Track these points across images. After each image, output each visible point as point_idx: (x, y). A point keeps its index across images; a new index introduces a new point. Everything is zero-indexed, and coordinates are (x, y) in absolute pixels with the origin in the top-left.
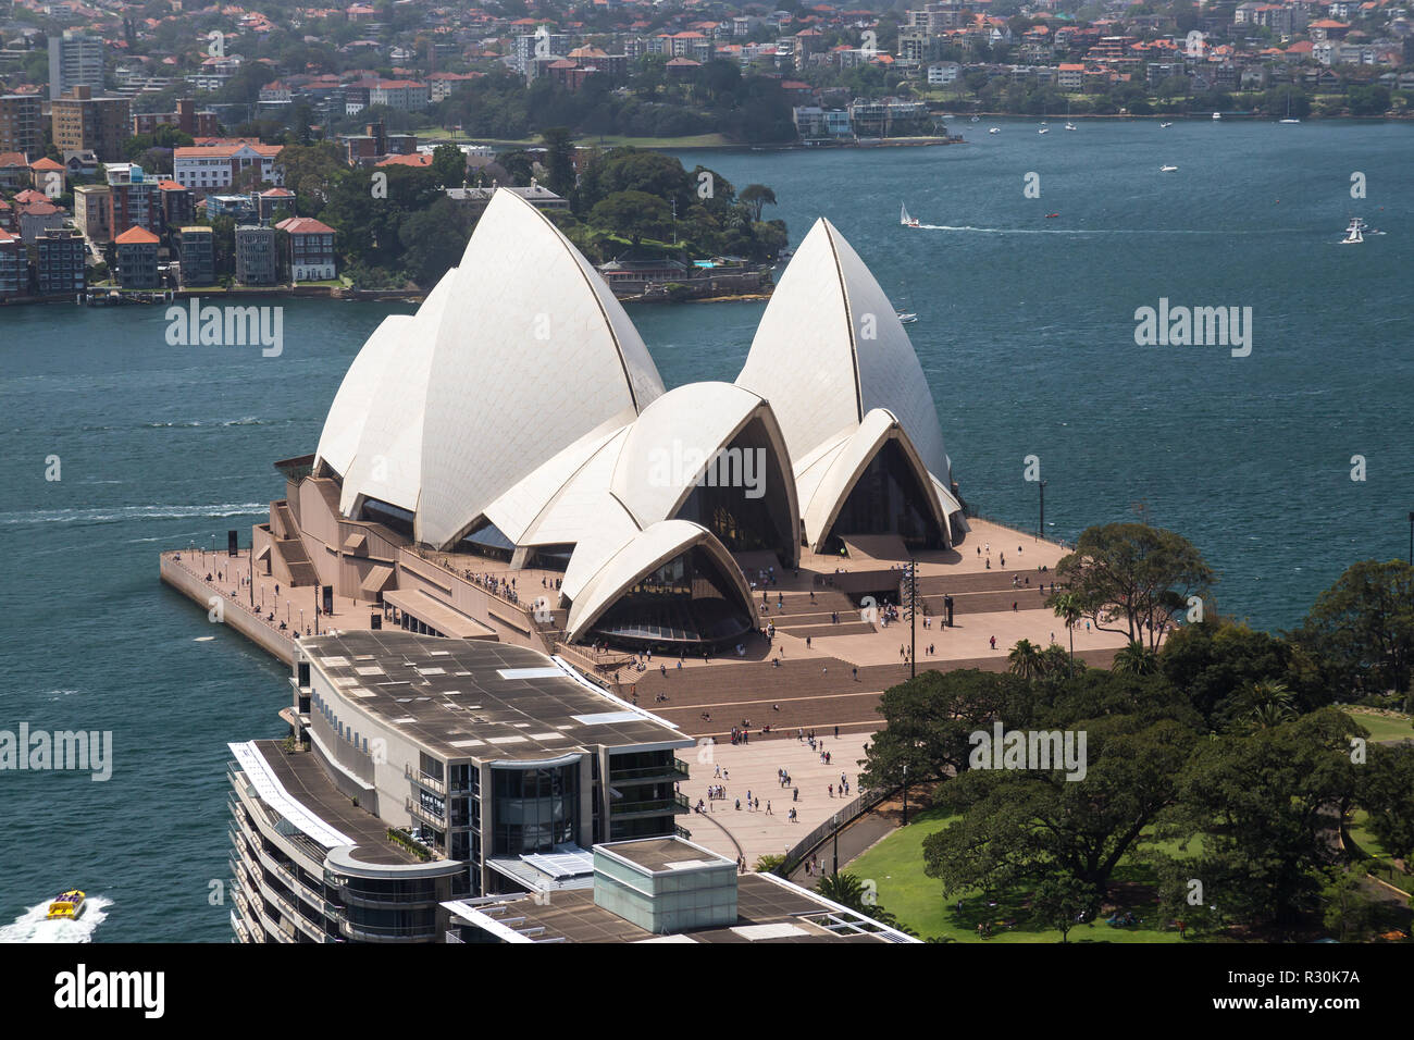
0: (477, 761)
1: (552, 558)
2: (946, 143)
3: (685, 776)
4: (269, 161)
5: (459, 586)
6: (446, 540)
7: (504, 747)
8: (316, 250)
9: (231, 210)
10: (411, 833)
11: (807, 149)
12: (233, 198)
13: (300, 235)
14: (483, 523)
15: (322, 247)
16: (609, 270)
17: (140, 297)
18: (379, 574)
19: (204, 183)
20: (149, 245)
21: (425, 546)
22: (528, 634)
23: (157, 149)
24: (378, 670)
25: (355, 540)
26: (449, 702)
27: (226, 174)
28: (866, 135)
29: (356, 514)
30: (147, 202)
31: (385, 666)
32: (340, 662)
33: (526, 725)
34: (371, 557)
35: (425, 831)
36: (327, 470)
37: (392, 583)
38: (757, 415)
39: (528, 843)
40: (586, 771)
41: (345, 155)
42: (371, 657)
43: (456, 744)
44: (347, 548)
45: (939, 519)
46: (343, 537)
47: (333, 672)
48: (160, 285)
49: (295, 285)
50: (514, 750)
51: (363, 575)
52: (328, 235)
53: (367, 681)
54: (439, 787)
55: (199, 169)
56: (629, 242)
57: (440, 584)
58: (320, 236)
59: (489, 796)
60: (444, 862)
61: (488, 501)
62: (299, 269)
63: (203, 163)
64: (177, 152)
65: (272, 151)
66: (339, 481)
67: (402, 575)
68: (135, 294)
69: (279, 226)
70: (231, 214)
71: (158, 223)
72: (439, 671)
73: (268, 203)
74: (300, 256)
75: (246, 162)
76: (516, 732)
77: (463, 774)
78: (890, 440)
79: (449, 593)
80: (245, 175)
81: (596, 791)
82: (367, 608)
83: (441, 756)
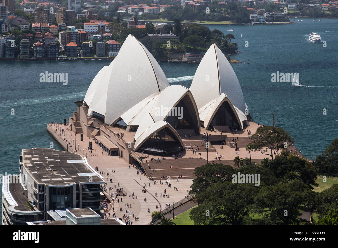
0: (46, 184)
2: (289, 24)
3: (102, 191)
4: (107, 26)
5: (111, 135)
6: (112, 123)
7: (55, 181)
8: (115, 48)
9: (96, 38)
10: (32, 202)
11: (253, 25)
12: (97, 35)
13: (111, 45)
14: (120, 119)
15: (117, 48)
16: (188, 55)
17: (71, 59)
18: (96, 131)
19: (91, 31)
20: (74, 46)
21: (107, 124)
22: (125, 149)
23: (80, 24)
24: (37, 159)
25: (90, 122)
26: (49, 168)
27: (96, 29)
28: (269, 21)
29: (91, 116)
30: (75, 36)
31: (40, 158)
32: (30, 156)
33: (65, 175)
34: (94, 127)
35: (34, 203)
36: (86, 105)
37: (98, 134)
38: (187, 94)
39: (58, 207)
40: (75, 189)
41: (127, 25)
42: (38, 155)
43: (43, 180)
44: (89, 124)
46: (88, 121)
47: (26, 159)
48: (77, 56)
49: (110, 57)
50: (57, 182)
51: (92, 131)
52: (118, 45)
53: (32, 162)
54: (37, 190)
55: (90, 28)
56: (193, 48)
57: (108, 134)
58: (116, 45)
59: (48, 194)
60: (37, 211)
61: (122, 113)
62: (111, 53)
63: (91, 26)
64: (85, 24)
65: (108, 24)
66: (88, 107)
67: (101, 132)
68: (70, 58)
69: (107, 42)
70: (95, 39)
71: (78, 41)
72: (53, 160)
73: (105, 36)
74: (111, 50)
75: (102, 27)
76: (60, 177)
77: (42, 188)
78: (225, 101)
79: (110, 137)
80: (101, 30)
81: (78, 194)
82: (92, 140)
83: (38, 183)
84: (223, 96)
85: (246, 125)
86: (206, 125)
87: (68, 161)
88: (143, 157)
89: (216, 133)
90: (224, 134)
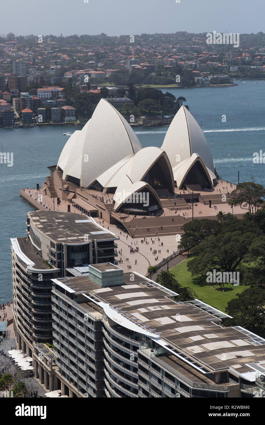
0: (63, 243)
1: (112, 190)
2: (233, 86)
3: (117, 247)
4: (60, 92)
5: (90, 198)
6: (88, 186)
7: (71, 240)
8: (71, 114)
9: (50, 104)
10: (48, 261)
11: (199, 87)
12: (51, 101)
13: (67, 110)
14: (96, 182)
15: (72, 113)
16: (143, 118)
17: (27, 126)
18: (71, 195)
19: (45, 97)
20: (30, 113)
21: (83, 188)
22: (104, 210)
23: (33, 89)
24: (46, 220)
25: (66, 186)
26: (61, 229)
27: (50, 95)
28: (213, 84)
29: (66, 180)
30: (30, 102)
31: (48, 219)
32: (37, 218)
33: (78, 234)
34: (70, 190)
35: (52, 261)
36: (60, 169)
37: (74, 197)
38: (163, 155)
39: (76, 264)
40: (91, 246)
41: (80, 90)
42: (45, 217)
43: (59, 239)
44: (64, 188)
45: (210, 181)
46: (63, 185)
47: (34, 221)
48: (33, 122)
49: (66, 122)
50: (73, 241)
51: (68, 195)
52: (74, 110)
53: (42, 223)
54: (54, 250)
55: (43, 94)
56: (148, 111)
57: (85, 197)
58: (72, 110)
59: (66, 252)
60: (55, 269)
61: (97, 177)
62: (67, 118)
63: (44, 92)
64: (39, 90)
65: (61, 89)
66: (62, 172)
67: (77, 195)
68: (26, 125)
69: (62, 108)
70: (50, 105)
71: (32, 107)
72: (61, 221)
73: (60, 102)
74: (67, 115)
75: (55, 92)
76: (75, 236)
77: (60, 247)
78: (197, 161)
79: (87, 199)
80: (55, 95)
81: (94, 251)
82: (68, 203)
83: (55, 242)
84: (195, 156)
85: (216, 183)
86: (179, 184)
87: (77, 221)
88: (124, 217)
89: (189, 191)
90: (195, 192)
